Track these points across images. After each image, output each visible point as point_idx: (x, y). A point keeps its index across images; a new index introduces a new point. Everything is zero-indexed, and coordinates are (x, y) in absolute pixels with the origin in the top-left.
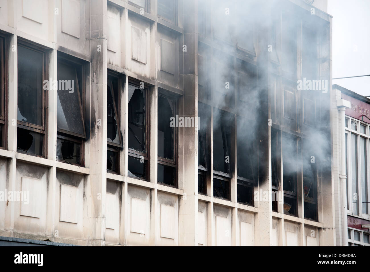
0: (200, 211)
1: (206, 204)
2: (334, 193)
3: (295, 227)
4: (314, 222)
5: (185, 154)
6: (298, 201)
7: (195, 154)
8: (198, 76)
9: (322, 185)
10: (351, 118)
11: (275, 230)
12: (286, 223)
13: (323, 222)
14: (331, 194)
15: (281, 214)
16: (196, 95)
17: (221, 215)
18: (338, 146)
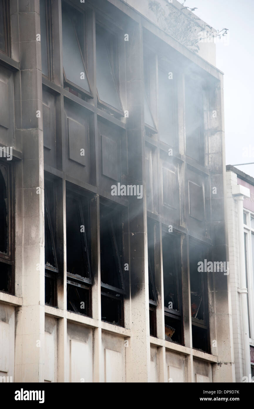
0: (48, 330)
1: (56, 320)
2: (232, 314)
3: (180, 360)
4: (206, 354)
5: (25, 244)
6: (184, 323)
7: (41, 244)
8: (43, 132)
9: (215, 302)
10: (250, 212)
11: (154, 364)
12: (168, 353)
13: (217, 355)
14: (228, 314)
15: (162, 340)
16: (41, 159)
17: (78, 338)
18: (235, 249)
